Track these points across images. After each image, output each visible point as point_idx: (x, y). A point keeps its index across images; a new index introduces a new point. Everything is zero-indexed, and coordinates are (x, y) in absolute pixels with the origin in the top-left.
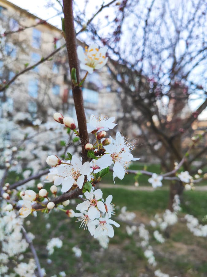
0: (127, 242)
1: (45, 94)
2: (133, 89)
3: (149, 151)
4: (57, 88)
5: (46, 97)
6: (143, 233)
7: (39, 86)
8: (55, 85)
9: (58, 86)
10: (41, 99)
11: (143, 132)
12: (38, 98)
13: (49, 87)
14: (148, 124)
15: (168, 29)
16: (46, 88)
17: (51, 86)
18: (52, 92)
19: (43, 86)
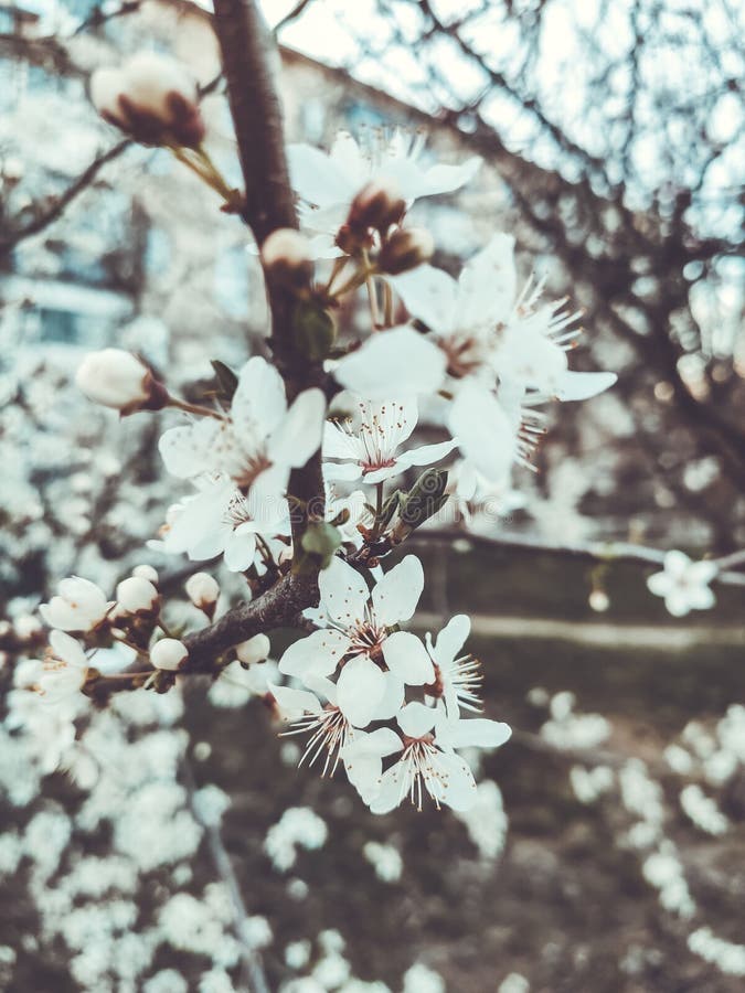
0: (580, 832)
2: (595, 248)
3: (663, 497)
6: (640, 792)
11: (637, 421)
14: (662, 392)
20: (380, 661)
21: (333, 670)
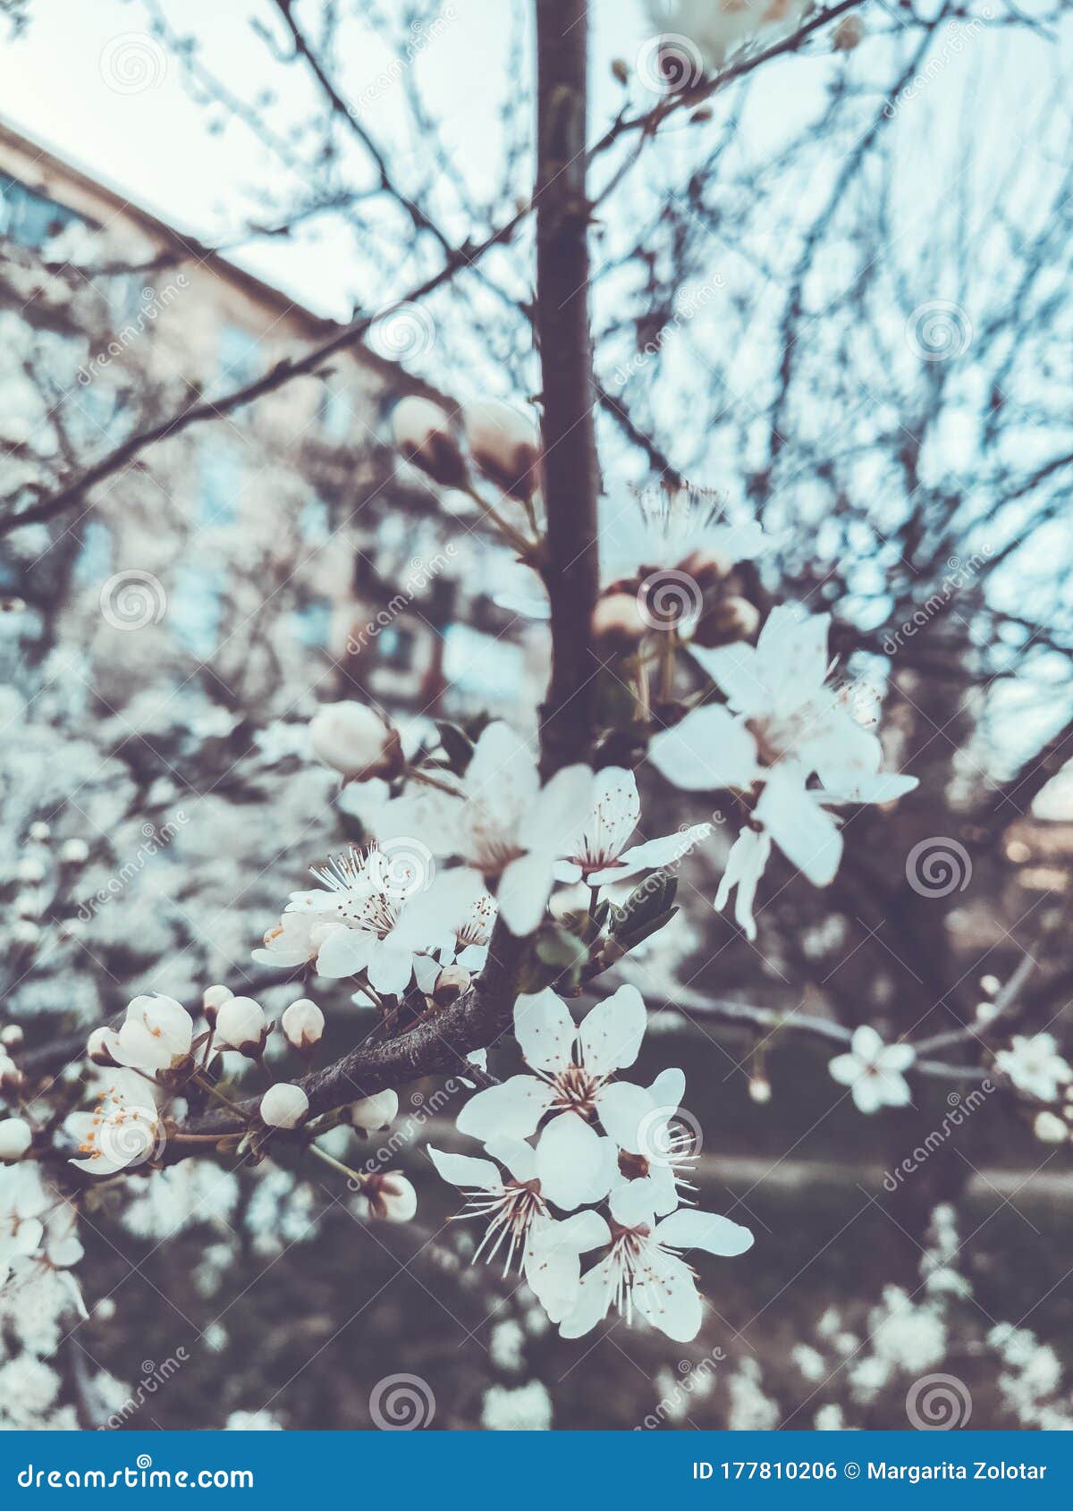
1: (256, 638)
4: (318, 614)
5: (258, 658)
7: (226, 600)
8: (306, 599)
9: (325, 603)
10: (229, 663)
12: (219, 657)
13: (277, 608)
15: (885, 358)
16: (263, 611)
17: (289, 601)
18: (290, 631)
19: (248, 599)
20: (592, 1119)
21: (532, 1131)
